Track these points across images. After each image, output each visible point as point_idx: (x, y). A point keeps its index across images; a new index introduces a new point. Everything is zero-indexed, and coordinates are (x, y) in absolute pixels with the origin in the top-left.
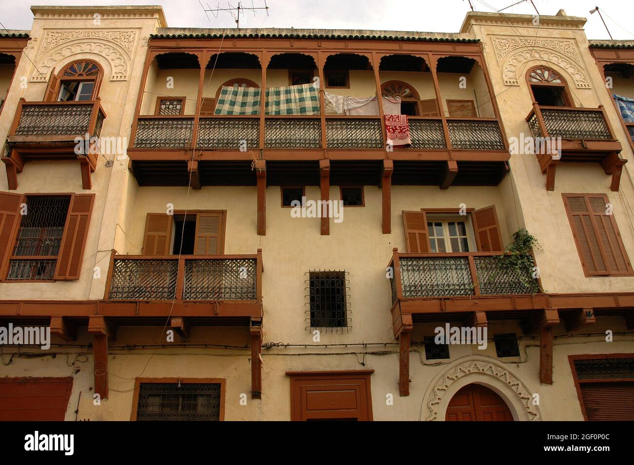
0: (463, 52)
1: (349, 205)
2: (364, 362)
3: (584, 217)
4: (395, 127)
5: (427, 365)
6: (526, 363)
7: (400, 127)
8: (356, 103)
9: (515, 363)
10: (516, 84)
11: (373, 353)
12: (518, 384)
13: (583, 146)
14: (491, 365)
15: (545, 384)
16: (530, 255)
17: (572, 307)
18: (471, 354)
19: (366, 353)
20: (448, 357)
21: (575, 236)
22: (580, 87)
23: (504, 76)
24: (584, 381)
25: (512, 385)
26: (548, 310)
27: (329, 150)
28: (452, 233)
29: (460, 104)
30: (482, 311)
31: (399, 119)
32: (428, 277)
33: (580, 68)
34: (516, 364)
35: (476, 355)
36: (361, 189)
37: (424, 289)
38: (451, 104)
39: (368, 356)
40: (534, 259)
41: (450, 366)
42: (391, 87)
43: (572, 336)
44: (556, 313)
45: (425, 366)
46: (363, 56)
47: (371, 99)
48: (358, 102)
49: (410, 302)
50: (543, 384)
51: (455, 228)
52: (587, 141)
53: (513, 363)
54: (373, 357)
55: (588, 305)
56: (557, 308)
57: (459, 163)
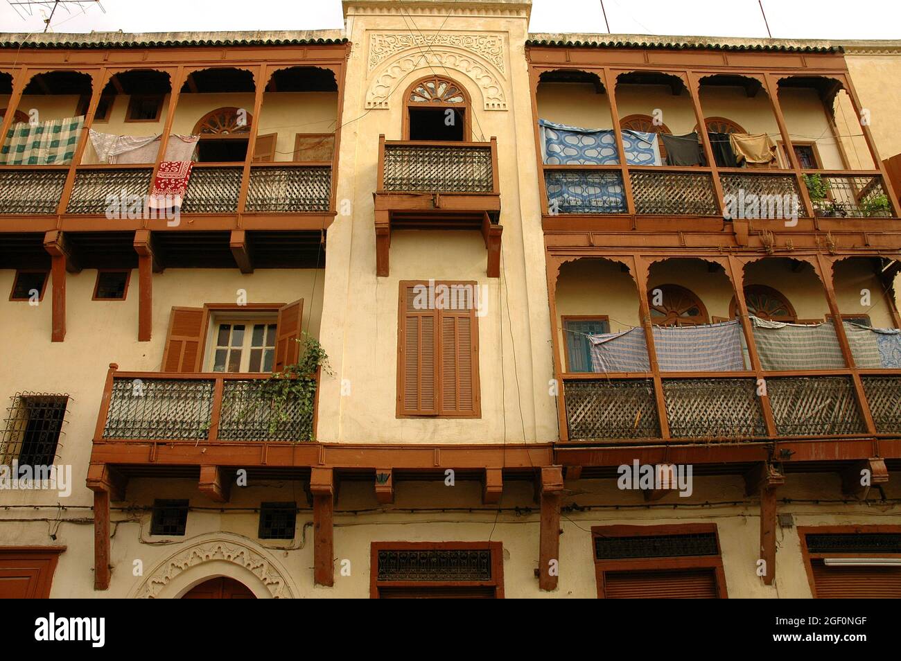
0: (315, 60)
1: (105, 297)
2: (57, 535)
3: (425, 319)
4: (170, 180)
5: (146, 543)
6: (300, 550)
7: (176, 180)
8: (130, 144)
9: (283, 549)
10: (383, 106)
11: (71, 521)
12: (278, 583)
13: (434, 204)
14: (243, 550)
15: (321, 586)
16: (312, 381)
17: (358, 466)
18: (218, 530)
19: (63, 520)
20: (182, 533)
21: (400, 351)
22: (491, 107)
23: (369, 94)
24: (387, 583)
25: (269, 584)
26: (317, 468)
27: (67, 216)
28: (257, 341)
29: (317, 140)
30: (212, 465)
31: (179, 168)
32: (189, 410)
33: (500, 79)
34: (283, 551)
35: (226, 532)
36: (127, 273)
37: (177, 427)
38: (302, 140)
39: (65, 525)
40: (317, 387)
41: (181, 547)
42: (220, 119)
43: (384, 512)
44: (329, 474)
45: (145, 545)
46: (165, 72)
47: (153, 138)
48: (134, 144)
49: (108, 446)
50: (317, 585)
51: (263, 334)
52: (443, 195)
53: (278, 548)
54: (73, 526)
55: (384, 465)
56: (332, 466)
57: (249, 234)
